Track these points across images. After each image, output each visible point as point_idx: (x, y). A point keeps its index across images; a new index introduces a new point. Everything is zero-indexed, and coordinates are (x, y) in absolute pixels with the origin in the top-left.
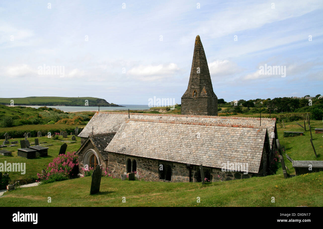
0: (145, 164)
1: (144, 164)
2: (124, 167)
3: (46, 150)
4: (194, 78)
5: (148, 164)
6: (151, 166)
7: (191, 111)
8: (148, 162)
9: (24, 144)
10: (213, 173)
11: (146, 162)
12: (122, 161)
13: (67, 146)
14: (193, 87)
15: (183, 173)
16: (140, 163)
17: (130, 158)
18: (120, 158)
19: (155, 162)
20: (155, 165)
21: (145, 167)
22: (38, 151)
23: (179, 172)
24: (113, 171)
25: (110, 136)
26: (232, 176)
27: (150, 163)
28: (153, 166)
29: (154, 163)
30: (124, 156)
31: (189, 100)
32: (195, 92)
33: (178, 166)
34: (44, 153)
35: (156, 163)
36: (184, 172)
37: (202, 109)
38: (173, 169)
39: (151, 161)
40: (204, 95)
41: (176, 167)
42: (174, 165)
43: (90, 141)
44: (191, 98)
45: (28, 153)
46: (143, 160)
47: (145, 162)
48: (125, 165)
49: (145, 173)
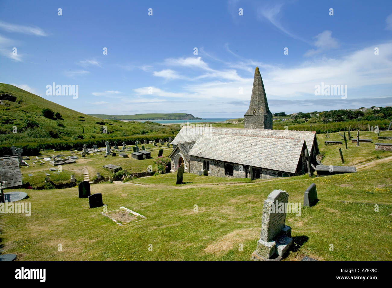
2: (201, 166)
3: (149, 154)
4: (254, 100)
7: (251, 125)
9: (135, 150)
10: (262, 171)
11: (216, 163)
12: (199, 162)
13: (163, 150)
14: (253, 107)
16: (212, 163)
17: (205, 159)
18: (198, 159)
20: (222, 165)
21: (215, 166)
22: (144, 154)
24: (194, 168)
25: (193, 143)
26: (276, 174)
27: (218, 164)
28: (220, 165)
30: (201, 158)
31: (251, 117)
32: (254, 111)
34: (148, 156)
35: (222, 163)
37: (259, 123)
40: (261, 113)
41: (236, 167)
43: (178, 147)
44: (251, 115)
45: (138, 156)
46: (214, 161)
48: (201, 165)
49: (215, 170)
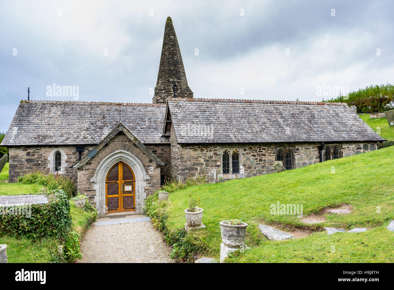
0: (256, 154)
1: (254, 154)
2: (218, 166)
5: (259, 153)
6: (264, 155)
8: (260, 149)
11: (257, 151)
12: (212, 157)
15: (309, 156)
16: (247, 153)
17: (229, 149)
18: (209, 152)
19: (270, 148)
20: (270, 153)
21: (255, 159)
23: (303, 156)
27: (262, 152)
28: (266, 154)
29: (269, 150)
30: (216, 148)
33: (303, 148)
35: (272, 149)
36: (311, 154)
38: (296, 154)
39: (264, 148)
41: (299, 150)
42: (296, 148)
43: (120, 133)
46: (251, 149)
47: (254, 152)
48: (218, 163)
49: (255, 168)
